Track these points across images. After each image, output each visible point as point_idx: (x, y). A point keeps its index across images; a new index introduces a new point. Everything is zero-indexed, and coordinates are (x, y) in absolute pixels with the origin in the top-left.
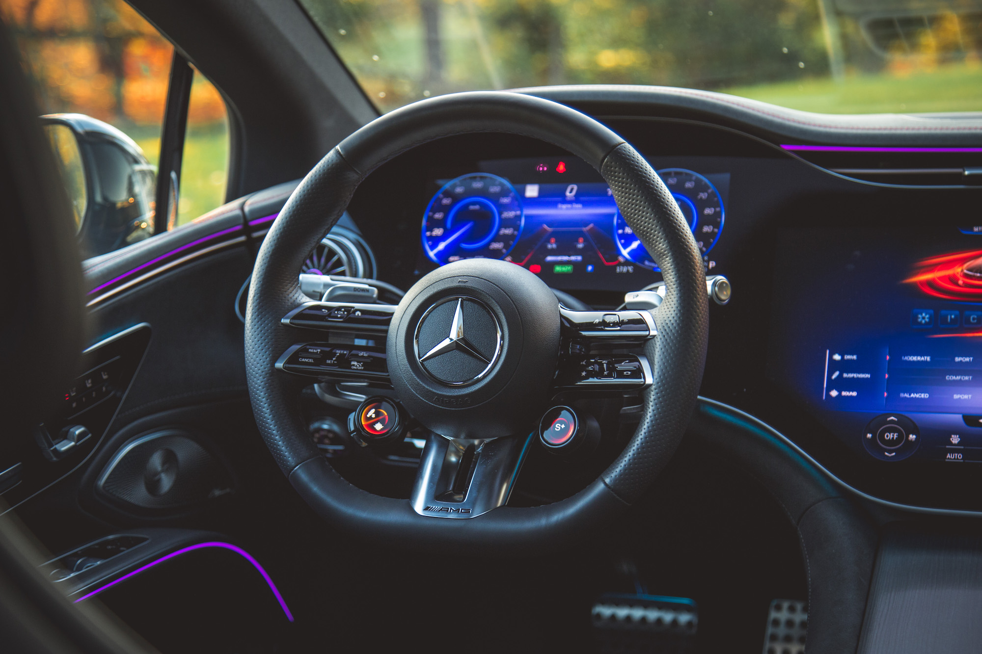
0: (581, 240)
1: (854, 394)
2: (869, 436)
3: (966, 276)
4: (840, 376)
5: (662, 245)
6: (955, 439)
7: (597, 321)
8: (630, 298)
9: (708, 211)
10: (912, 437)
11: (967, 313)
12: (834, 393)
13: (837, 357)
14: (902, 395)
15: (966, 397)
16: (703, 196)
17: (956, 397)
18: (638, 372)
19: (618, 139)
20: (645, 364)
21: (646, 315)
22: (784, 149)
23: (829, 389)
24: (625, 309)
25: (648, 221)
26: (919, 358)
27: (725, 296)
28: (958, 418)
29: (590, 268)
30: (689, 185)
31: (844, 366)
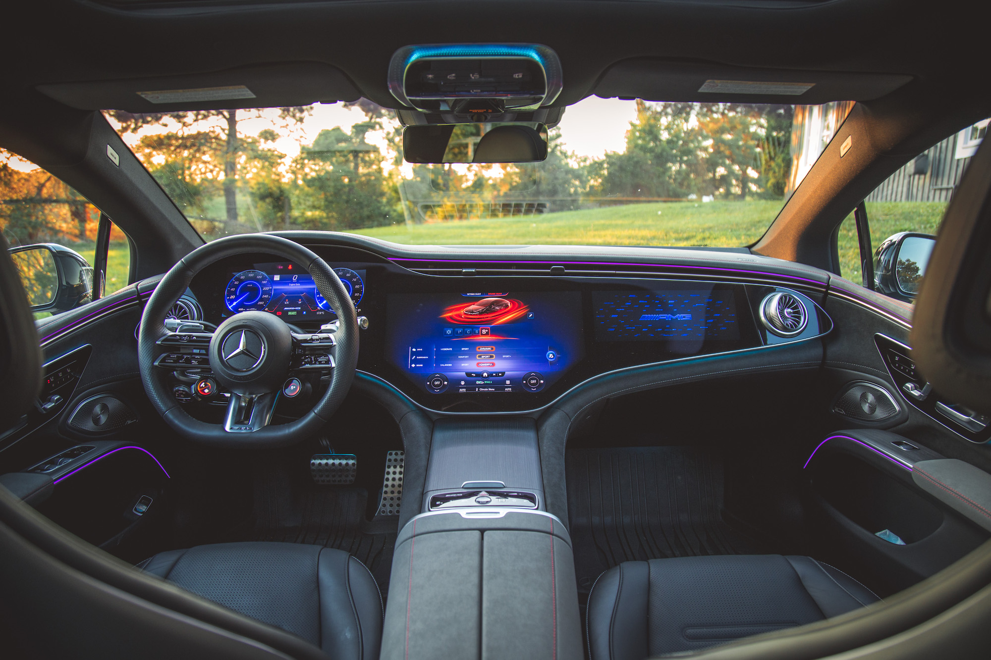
0: (300, 300)
1: (422, 365)
2: (428, 383)
3: (465, 314)
4: (416, 357)
5: (338, 304)
6: (463, 383)
7: (309, 339)
8: (323, 327)
9: (357, 287)
10: (446, 383)
11: (466, 329)
12: (413, 365)
13: (414, 350)
14: (441, 365)
15: (466, 365)
16: (355, 280)
17: (463, 365)
18: (328, 362)
19: (317, 256)
20: (331, 358)
21: (331, 336)
22: (389, 260)
23: (411, 364)
24: (321, 332)
25: (331, 293)
26: (447, 349)
27: (366, 325)
28: (464, 374)
29: (305, 313)
30: (348, 275)
31: (417, 354)
